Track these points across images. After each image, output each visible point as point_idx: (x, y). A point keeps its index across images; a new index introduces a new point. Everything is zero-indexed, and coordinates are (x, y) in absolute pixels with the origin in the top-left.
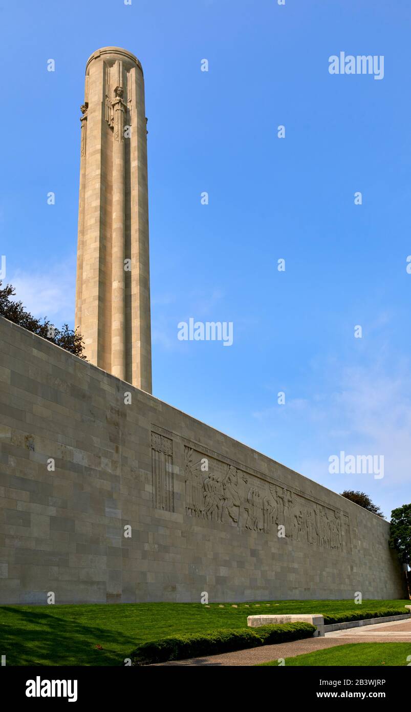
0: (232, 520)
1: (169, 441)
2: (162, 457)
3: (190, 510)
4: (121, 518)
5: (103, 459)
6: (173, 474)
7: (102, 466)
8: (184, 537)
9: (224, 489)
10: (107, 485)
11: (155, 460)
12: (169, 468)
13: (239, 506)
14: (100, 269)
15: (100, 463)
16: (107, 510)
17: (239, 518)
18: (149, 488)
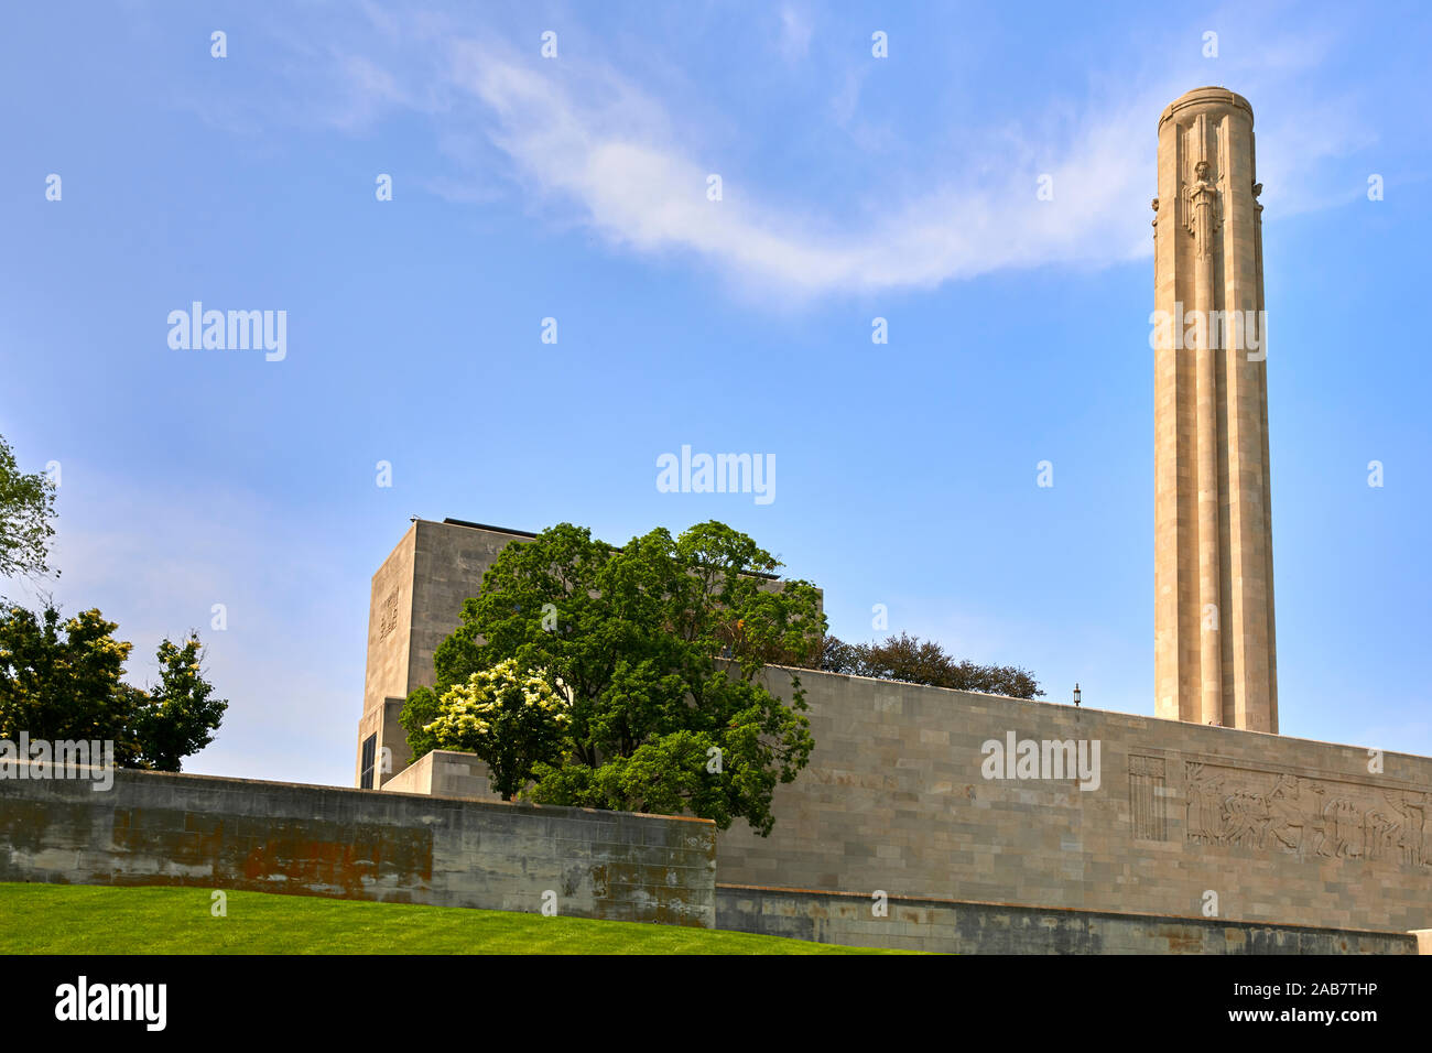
0: (1284, 845)
1: (1160, 762)
2: (1147, 781)
3: (1196, 838)
4: (1081, 850)
5: (1057, 795)
6: (1165, 798)
7: (1056, 802)
8: (1183, 868)
9: (1268, 807)
10: (1063, 820)
11: (1135, 786)
12: (1160, 791)
13: (1302, 827)
14: (1178, 476)
15: (1053, 800)
16: (1063, 844)
17: (1301, 842)
18: (1124, 818)
